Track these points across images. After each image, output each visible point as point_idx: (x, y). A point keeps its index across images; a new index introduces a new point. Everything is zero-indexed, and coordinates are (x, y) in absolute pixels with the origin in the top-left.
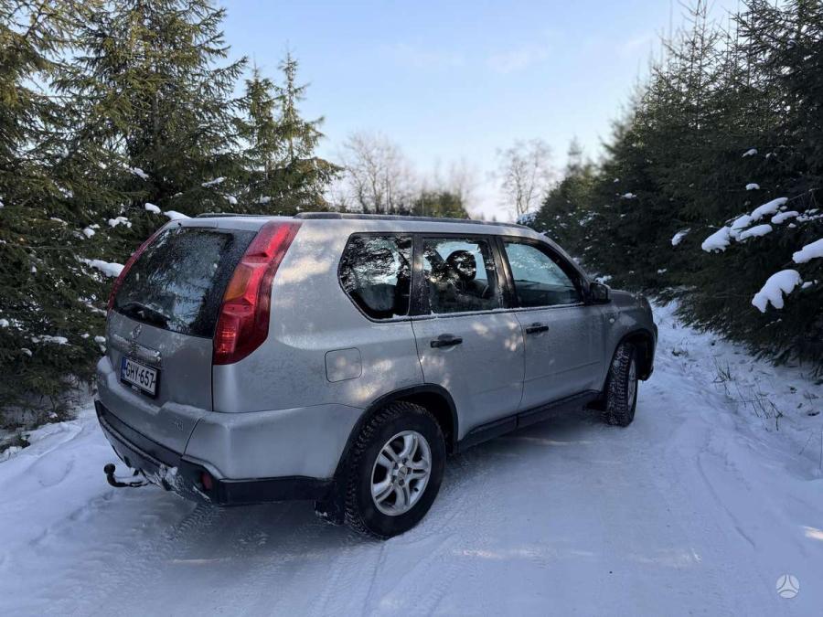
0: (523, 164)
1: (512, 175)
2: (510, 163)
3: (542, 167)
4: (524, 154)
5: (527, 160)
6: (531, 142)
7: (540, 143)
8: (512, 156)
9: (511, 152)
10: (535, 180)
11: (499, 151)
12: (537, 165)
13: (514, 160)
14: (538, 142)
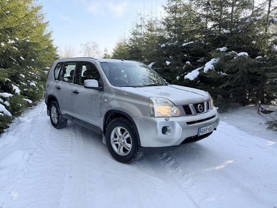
0: (90, 49)
1: (86, 52)
2: (85, 48)
3: (96, 50)
4: (90, 46)
5: (91, 48)
6: (92, 43)
7: (95, 43)
8: (86, 46)
9: (86, 45)
10: (94, 54)
11: (82, 45)
12: (94, 50)
13: (87, 48)
14: (94, 42)
